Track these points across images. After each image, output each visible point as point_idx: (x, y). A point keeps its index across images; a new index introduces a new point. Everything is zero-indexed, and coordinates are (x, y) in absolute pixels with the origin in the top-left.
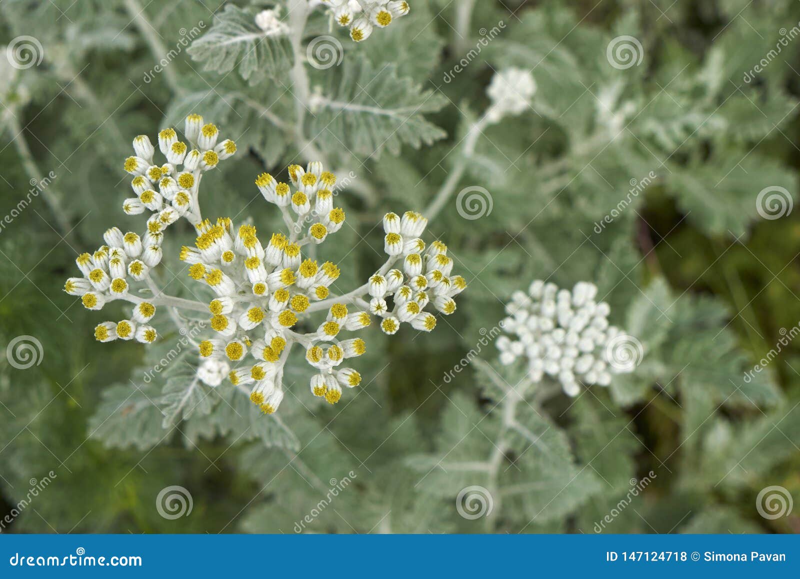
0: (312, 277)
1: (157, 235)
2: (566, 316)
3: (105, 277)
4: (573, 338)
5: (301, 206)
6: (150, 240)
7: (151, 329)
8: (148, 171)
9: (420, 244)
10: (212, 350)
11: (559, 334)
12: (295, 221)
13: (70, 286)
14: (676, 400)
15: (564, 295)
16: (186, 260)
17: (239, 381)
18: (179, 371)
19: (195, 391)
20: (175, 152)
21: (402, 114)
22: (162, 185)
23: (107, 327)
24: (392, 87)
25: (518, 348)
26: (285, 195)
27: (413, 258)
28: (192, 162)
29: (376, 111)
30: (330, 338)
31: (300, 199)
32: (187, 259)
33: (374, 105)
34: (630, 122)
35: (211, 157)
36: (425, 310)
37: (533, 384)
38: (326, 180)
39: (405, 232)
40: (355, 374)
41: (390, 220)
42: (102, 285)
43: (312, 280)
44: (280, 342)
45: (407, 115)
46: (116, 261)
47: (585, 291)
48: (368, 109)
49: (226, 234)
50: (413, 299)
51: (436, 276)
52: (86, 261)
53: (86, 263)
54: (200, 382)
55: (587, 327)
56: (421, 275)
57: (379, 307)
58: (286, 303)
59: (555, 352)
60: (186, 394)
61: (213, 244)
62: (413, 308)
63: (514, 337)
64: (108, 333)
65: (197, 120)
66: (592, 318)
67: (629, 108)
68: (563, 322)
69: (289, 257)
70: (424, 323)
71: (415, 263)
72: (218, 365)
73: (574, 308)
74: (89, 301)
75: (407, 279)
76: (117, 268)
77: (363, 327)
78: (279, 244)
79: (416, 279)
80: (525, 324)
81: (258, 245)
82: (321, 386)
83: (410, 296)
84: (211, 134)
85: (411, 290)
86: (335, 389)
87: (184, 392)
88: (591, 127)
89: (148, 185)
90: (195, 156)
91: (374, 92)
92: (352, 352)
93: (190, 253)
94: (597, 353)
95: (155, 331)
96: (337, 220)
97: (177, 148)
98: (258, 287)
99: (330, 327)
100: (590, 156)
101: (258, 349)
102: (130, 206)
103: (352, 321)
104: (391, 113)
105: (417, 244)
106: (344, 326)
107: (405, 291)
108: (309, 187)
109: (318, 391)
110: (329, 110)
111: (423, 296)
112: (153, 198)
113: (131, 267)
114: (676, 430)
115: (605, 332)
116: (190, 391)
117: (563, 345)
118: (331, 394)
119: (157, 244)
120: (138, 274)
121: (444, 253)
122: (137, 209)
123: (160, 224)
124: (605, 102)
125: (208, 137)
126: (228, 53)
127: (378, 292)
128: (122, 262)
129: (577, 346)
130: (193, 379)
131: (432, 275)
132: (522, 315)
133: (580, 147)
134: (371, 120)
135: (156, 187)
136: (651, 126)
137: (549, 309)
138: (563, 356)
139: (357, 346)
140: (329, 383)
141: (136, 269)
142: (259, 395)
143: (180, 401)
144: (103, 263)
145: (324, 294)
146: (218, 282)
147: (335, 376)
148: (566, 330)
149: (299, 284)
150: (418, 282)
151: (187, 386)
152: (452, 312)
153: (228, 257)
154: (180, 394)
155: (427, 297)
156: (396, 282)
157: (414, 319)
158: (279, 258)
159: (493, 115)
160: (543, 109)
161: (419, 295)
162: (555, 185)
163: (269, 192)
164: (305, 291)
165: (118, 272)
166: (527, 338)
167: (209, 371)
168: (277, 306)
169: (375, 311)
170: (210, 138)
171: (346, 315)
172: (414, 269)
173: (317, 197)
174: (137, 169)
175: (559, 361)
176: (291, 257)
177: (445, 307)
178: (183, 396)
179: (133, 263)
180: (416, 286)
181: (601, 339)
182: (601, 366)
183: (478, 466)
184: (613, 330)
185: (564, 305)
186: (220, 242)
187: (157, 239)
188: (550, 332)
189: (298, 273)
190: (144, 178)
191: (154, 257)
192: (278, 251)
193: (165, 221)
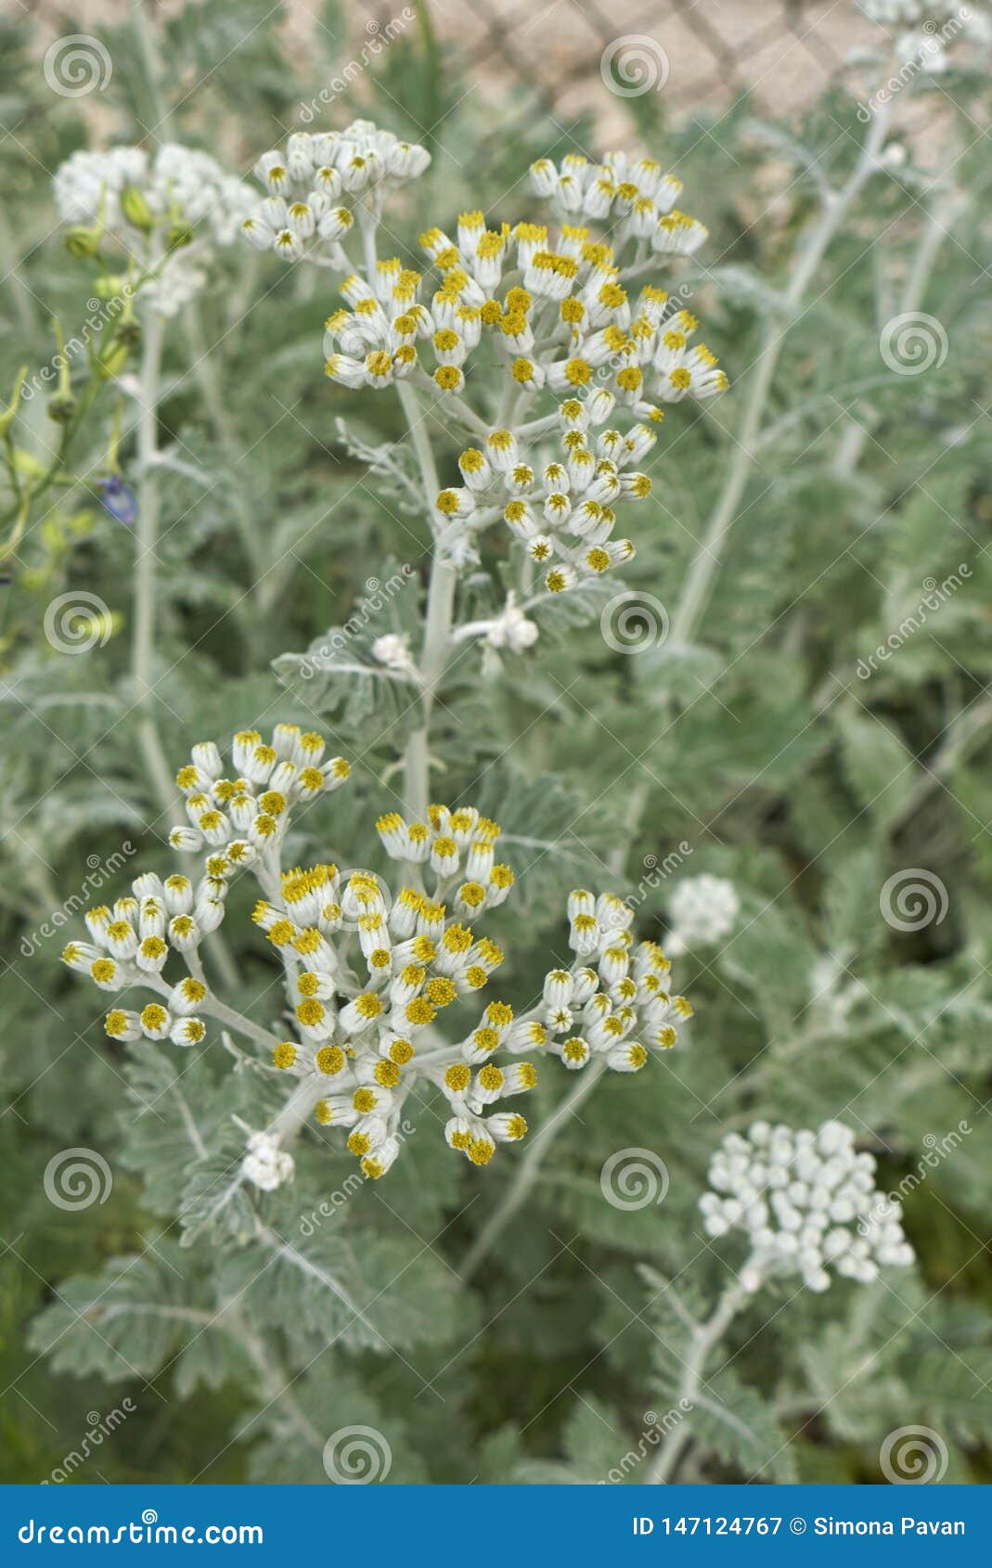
0: (461, 953)
1: (219, 882)
2: (808, 1163)
3: (132, 935)
4: (821, 1199)
5: (446, 860)
6: (208, 889)
7: (196, 1020)
8: (213, 788)
9: (627, 938)
10: (295, 1058)
11: (798, 1191)
13: (70, 953)
15: (805, 1137)
16: (262, 921)
17: (331, 1116)
18: (213, 1166)
19: (235, 1197)
20: (259, 759)
21: (566, 848)
22: (234, 805)
23: (126, 1016)
24: (556, 805)
25: (733, 1209)
26: (422, 841)
27: (616, 953)
28: (283, 780)
29: (529, 842)
31: (446, 849)
32: (265, 919)
33: (525, 834)
35: (312, 777)
36: (631, 1034)
37: (746, 1294)
38: (484, 829)
39: (603, 917)
40: (518, 1119)
41: (580, 899)
42: (125, 947)
43: (462, 957)
44: (405, 1048)
45: (576, 850)
46: (151, 914)
47: (836, 1133)
48: (518, 839)
49: (327, 886)
50: (614, 1014)
51: (649, 983)
52: (103, 916)
53: (101, 921)
54: (247, 1185)
55: (840, 1186)
56: (628, 978)
57: (560, 1019)
58: (418, 989)
59: (794, 1220)
60: (222, 1199)
61: (308, 893)
62: (612, 1027)
63: (725, 1195)
64: (127, 1024)
65: (292, 730)
66: (850, 1173)
68: (804, 1171)
69: (427, 922)
70: (629, 1058)
71: (618, 959)
72: (277, 1157)
73: (823, 1156)
74: (102, 971)
75: (605, 983)
76: (153, 922)
77: (534, 1045)
78: (412, 901)
79: (619, 984)
80: (746, 1173)
81: (380, 900)
82: (463, 1131)
83: (609, 1009)
84: (313, 746)
85: (609, 1001)
86: (484, 1142)
87: (217, 1197)
88: (800, 1012)
89: (212, 805)
90: (289, 769)
91: (526, 815)
92: (516, 1080)
93: (269, 911)
94: (853, 1227)
95: (204, 1025)
96: (501, 882)
97: (263, 754)
98: (378, 955)
99: (485, 1036)
101: (366, 1065)
102: (180, 835)
103: (517, 1036)
104: (551, 846)
105: (621, 934)
106: (506, 1041)
107: (602, 1000)
108: (459, 832)
109: (458, 1139)
111: (628, 1013)
112: (220, 821)
113: (174, 922)
115: (870, 1197)
116: (227, 1196)
117: (805, 1209)
118: (478, 1145)
119: (217, 897)
120: (185, 935)
121: (663, 954)
122: (190, 842)
123: (227, 862)
125: (308, 751)
126: (330, 684)
127: (559, 998)
128: (161, 915)
129: (826, 1212)
130: (232, 1180)
131: (643, 981)
132: (741, 1164)
134: (521, 856)
135: (223, 808)
137: (782, 1154)
138: (804, 1225)
139: (525, 1072)
140: (475, 1131)
141: (182, 926)
142: (363, 1137)
143: (210, 1210)
144: (130, 915)
145: (479, 979)
146: (314, 947)
148: (811, 1187)
149: (440, 966)
150: (622, 987)
151: (224, 1188)
152: (672, 1046)
153: (333, 912)
154: (212, 1200)
155: (634, 1016)
156: (588, 987)
157: (612, 1049)
158: (410, 925)
159: (673, 943)
161: (622, 1010)
163: (396, 842)
164: (448, 976)
165: (152, 928)
166: (746, 1195)
167: (262, 1162)
168: (401, 994)
169: (554, 1024)
170: (312, 753)
171: (511, 1022)
172: (615, 971)
173: (471, 850)
174: (195, 783)
175: (798, 1233)
176: (430, 921)
177: (660, 1035)
178: (217, 1202)
179: (178, 918)
180: (619, 995)
181: (863, 1205)
182: (862, 1250)
185: (805, 1150)
186: (320, 894)
187: (219, 889)
188: (784, 1189)
189: (441, 945)
190: (207, 796)
191: (211, 914)
192: (410, 912)
193: (234, 856)
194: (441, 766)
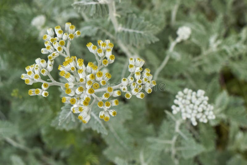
2: (194, 100)
3: (33, 73)
4: (196, 107)
5: (100, 53)
6: (49, 62)
7: (46, 92)
8: (50, 39)
9: (141, 69)
10: (66, 100)
11: (191, 105)
12: (100, 59)
13: (23, 76)
14: (228, 124)
15: (194, 93)
19: (70, 115)
21: (145, 33)
22: (54, 44)
23: (32, 91)
24: (143, 24)
25: (178, 109)
26: (95, 50)
27: (138, 73)
28: (65, 37)
29: (138, 32)
30: (106, 99)
31: (100, 51)
32: (60, 69)
33: (137, 30)
34: (219, 46)
35: (72, 36)
36: (141, 91)
38: (110, 45)
39: (136, 65)
40: (114, 112)
41: (131, 60)
43: (101, 78)
44: (88, 99)
45: (147, 33)
46: (36, 69)
47: (201, 92)
48: (135, 31)
49: (74, 61)
50: (137, 87)
51: (145, 80)
53: (28, 69)
56: (140, 79)
57: (124, 89)
58: (91, 86)
59: (190, 111)
61: (68, 64)
62: (136, 90)
63: (177, 106)
64: (33, 93)
65: (69, 24)
66: (203, 101)
67: (219, 42)
68: (193, 101)
70: (140, 96)
71: (138, 75)
73: (197, 98)
74: (27, 81)
75: (135, 80)
77: (118, 96)
78: (91, 65)
79: (138, 80)
80: (181, 102)
81: (84, 66)
82: (102, 115)
83: (136, 86)
85: (136, 84)
86: (107, 116)
88: (208, 46)
89: (50, 44)
90: (66, 35)
91: (137, 26)
92: (114, 104)
93: (61, 67)
94: (203, 112)
95: (48, 93)
96: (112, 58)
97: (60, 32)
98: (82, 80)
99: (106, 95)
100: (208, 56)
101: (81, 101)
102: (43, 51)
103: (114, 94)
104: (142, 32)
105: (139, 69)
106: (112, 95)
107: (134, 84)
108: (104, 47)
109: (101, 117)
110: (123, 32)
111: (140, 86)
112: (51, 48)
113: (41, 71)
114: (228, 133)
115: (207, 106)
117: (193, 109)
118: (106, 118)
119: (51, 64)
120: (44, 73)
121: (149, 73)
122: (46, 52)
124: (212, 40)
125: (71, 29)
127: (124, 85)
128: (39, 69)
129: (197, 110)
132: (180, 99)
133: (205, 52)
134: (136, 35)
135: (52, 45)
136: (225, 47)
137: (189, 97)
138: (192, 112)
139: (116, 102)
140: (105, 114)
141: (43, 71)
142: (81, 117)
144: (33, 69)
145: (104, 83)
146: (69, 77)
147: (108, 112)
148: (194, 104)
149: (96, 80)
152: (150, 93)
153: (73, 69)
155: (142, 87)
156: (131, 81)
157: (137, 94)
158: (90, 70)
159: (178, 40)
160: (194, 40)
162: (198, 64)
164: (98, 82)
165: (37, 72)
166: (181, 106)
168: (88, 86)
169: (123, 91)
170: (72, 30)
171: (113, 92)
172: (138, 77)
173: (106, 51)
174: (47, 38)
175: (191, 114)
176: (94, 70)
177: (148, 90)
179: (42, 69)
180: (138, 83)
181: (205, 108)
182: (204, 117)
183: (168, 142)
184: (209, 105)
185: (194, 97)
186: (71, 64)
187: (51, 62)
188: (188, 105)
189: (96, 76)
190: (48, 42)
191: (50, 68)
192: (90, 68)
193: (53, 56)
194: (119, 16)
